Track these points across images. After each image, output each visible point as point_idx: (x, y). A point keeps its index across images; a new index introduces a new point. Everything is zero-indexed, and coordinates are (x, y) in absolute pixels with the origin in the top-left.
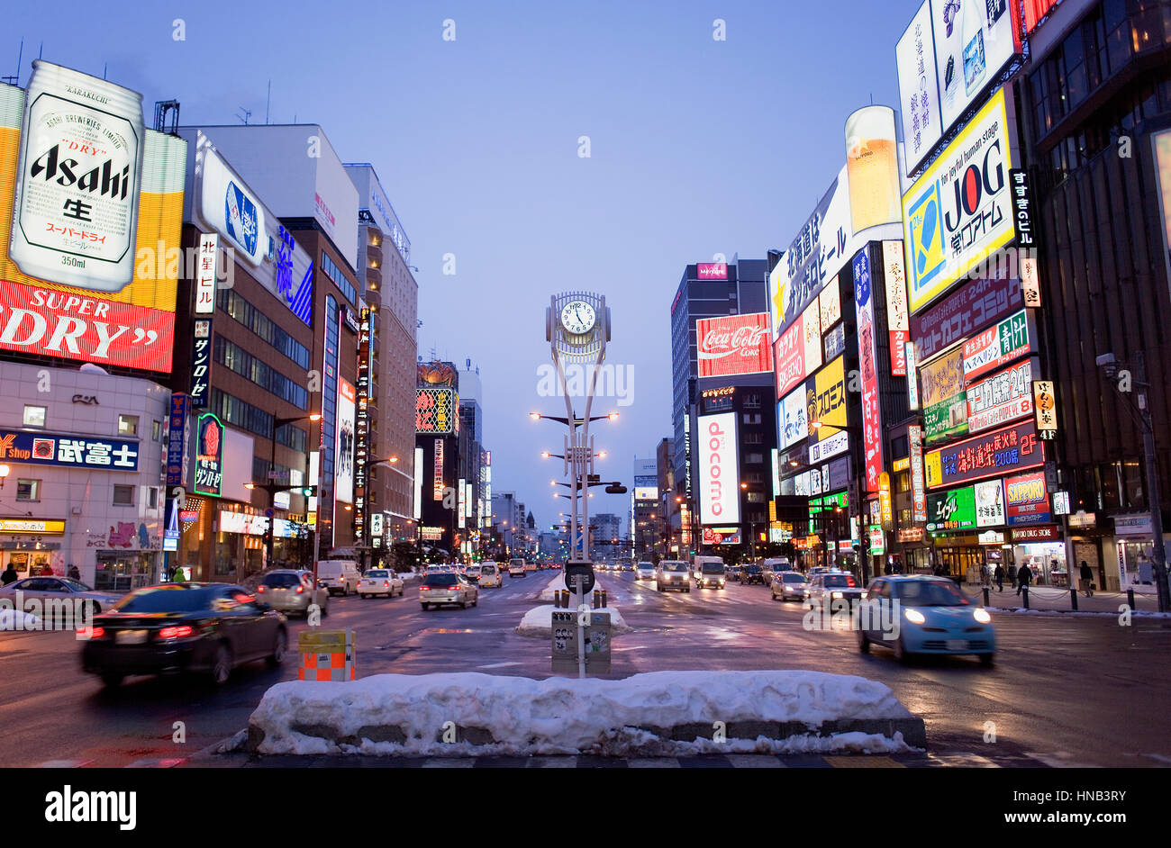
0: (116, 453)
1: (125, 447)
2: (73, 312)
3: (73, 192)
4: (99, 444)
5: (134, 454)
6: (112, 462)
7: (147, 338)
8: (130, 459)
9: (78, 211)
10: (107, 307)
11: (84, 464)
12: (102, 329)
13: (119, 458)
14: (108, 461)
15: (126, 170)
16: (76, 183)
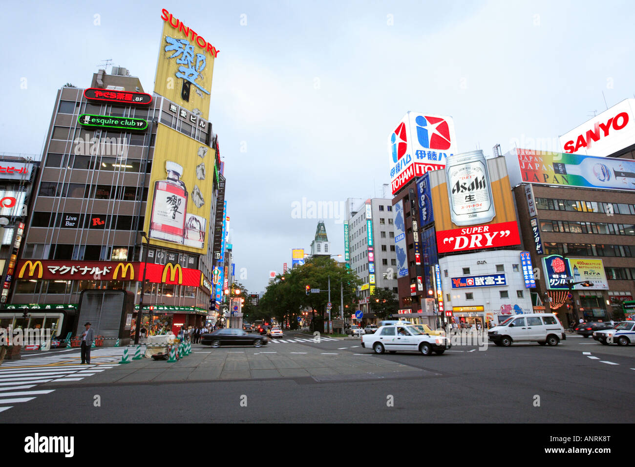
0: (496, 279)
1: (499, 277)
2: (476, 233)
3: (467, 193)
4: (489, 277)
5: (503, 279)
6: (495, 283)
7: (506, 234)
8: (502, 281)
9: (470, 198)
10: (488, 227)
11: (485, 285)
12: (487, 235)
13: (498, 281)
14: (494, 283)
15: (483, 178)
16: (467, 190)
